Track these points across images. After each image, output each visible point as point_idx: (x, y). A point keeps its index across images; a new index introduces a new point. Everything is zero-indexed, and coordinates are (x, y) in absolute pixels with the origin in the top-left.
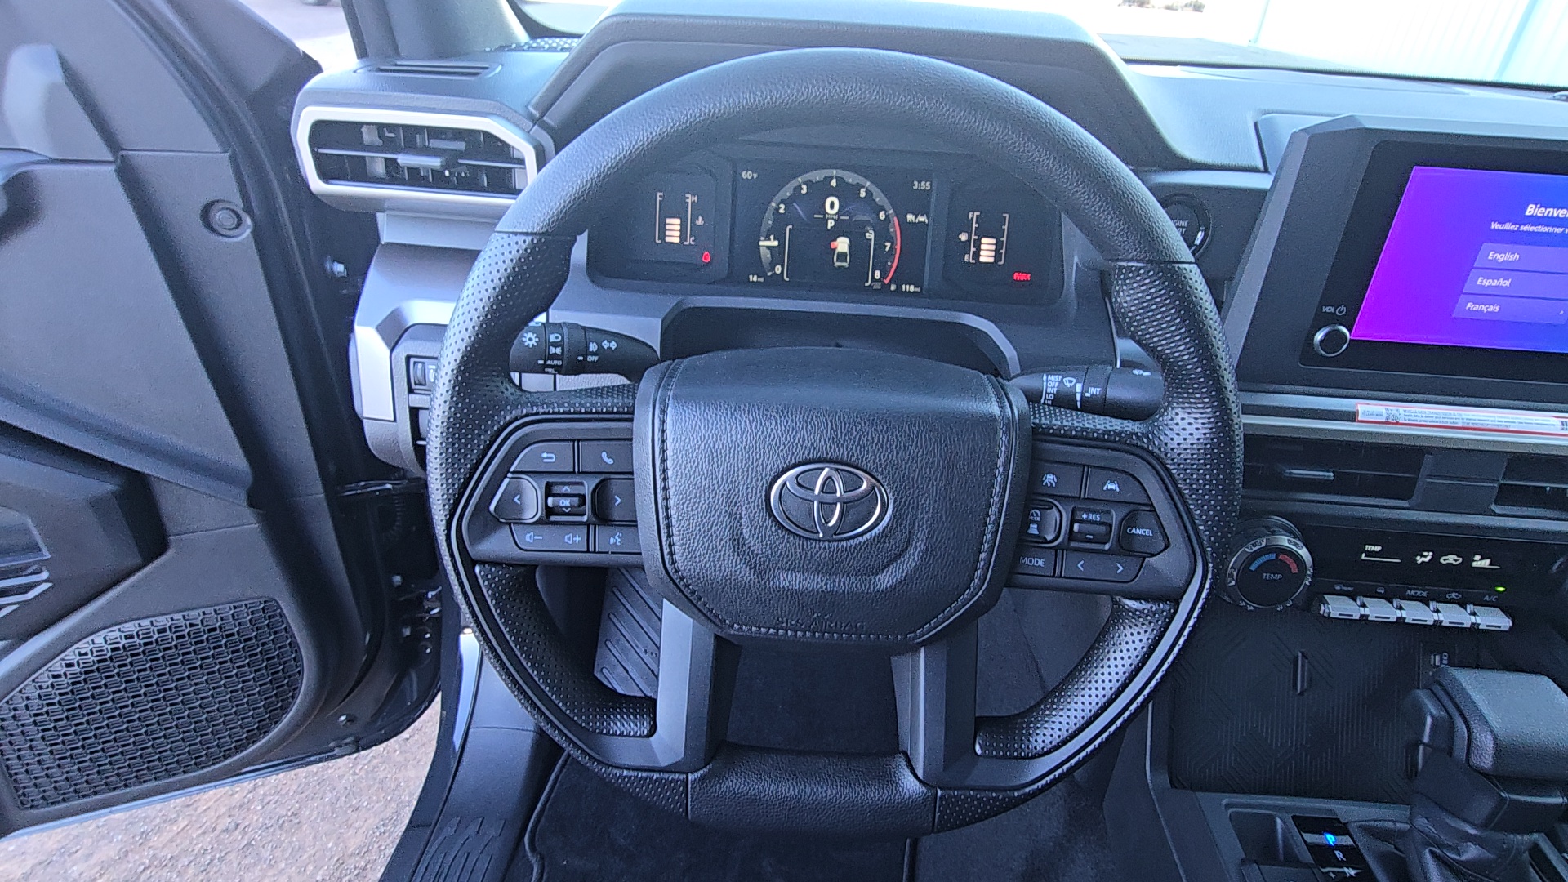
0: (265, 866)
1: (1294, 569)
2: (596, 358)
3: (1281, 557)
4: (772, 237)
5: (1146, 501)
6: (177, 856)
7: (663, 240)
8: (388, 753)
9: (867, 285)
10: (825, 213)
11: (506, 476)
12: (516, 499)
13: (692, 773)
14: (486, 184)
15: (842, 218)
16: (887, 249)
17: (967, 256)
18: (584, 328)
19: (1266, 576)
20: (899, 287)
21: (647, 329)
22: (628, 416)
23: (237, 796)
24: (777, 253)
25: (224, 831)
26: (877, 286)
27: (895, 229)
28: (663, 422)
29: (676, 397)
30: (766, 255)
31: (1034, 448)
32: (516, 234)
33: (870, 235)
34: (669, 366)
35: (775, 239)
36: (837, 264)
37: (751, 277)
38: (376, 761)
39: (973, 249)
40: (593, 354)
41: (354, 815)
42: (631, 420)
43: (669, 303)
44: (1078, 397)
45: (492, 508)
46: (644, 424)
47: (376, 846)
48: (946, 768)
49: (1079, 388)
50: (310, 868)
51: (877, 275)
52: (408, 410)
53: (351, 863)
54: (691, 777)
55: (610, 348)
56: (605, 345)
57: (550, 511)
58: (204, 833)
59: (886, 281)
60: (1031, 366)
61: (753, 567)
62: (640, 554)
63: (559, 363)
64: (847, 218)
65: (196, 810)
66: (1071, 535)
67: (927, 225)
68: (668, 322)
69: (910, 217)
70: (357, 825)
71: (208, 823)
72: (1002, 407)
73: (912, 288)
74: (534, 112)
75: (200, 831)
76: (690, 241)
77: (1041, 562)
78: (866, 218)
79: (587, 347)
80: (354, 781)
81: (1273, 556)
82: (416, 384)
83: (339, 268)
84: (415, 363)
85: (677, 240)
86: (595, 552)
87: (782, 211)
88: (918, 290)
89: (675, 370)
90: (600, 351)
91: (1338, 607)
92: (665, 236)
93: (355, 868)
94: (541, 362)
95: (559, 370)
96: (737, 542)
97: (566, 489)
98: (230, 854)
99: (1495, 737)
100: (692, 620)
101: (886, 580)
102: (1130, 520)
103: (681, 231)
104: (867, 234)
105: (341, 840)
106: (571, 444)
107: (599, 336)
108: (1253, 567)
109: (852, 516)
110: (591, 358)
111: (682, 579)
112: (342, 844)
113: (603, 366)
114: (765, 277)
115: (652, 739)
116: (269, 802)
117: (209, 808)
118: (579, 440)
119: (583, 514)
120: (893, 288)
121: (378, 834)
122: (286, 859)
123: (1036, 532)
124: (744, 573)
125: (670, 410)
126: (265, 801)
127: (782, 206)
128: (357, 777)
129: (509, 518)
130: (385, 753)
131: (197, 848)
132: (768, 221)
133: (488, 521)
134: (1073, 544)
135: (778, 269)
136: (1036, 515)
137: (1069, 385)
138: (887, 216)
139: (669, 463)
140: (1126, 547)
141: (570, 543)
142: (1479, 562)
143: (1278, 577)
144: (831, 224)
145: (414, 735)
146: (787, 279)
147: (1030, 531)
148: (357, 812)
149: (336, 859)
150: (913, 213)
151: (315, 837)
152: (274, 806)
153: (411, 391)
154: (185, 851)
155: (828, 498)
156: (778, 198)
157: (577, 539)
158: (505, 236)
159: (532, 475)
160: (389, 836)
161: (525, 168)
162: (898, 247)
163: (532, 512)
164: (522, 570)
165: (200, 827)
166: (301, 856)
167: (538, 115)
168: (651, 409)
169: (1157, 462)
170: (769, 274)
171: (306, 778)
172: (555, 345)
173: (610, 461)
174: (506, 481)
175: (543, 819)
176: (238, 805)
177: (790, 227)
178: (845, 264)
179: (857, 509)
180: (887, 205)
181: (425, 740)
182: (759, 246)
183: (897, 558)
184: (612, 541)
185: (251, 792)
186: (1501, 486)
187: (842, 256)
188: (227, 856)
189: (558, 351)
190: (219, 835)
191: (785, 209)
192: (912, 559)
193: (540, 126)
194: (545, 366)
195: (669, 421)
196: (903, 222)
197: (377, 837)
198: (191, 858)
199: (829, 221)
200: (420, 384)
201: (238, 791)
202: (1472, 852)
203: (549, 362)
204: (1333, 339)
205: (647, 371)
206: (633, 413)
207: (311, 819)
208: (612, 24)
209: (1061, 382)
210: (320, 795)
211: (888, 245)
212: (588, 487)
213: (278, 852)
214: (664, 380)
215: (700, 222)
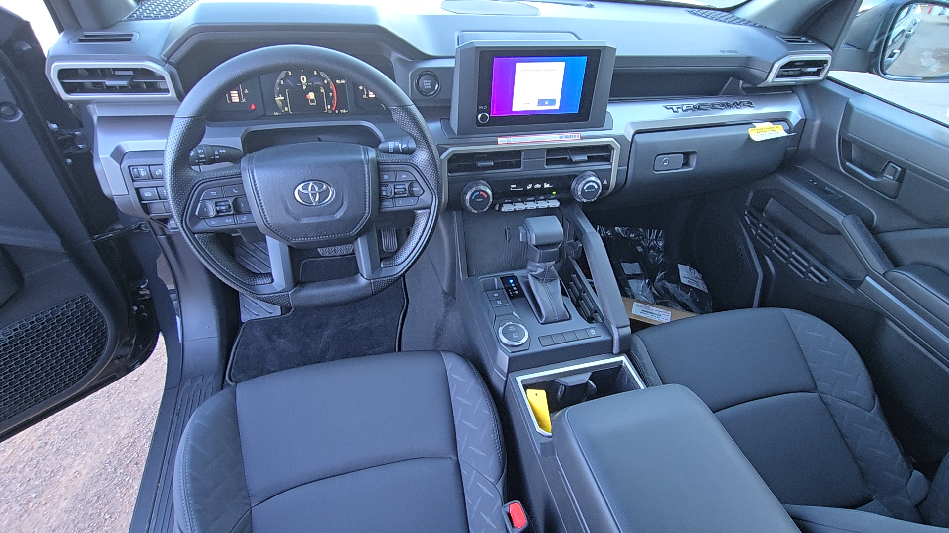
0: (73, 456)
1: (486, 196)
2: (218, 157)
3: (481, 193)
4: (280, 95)
5: (415, 179)
6: (14, 465)
7: (231, 101)
8: (127, 389)
9: (325, 111)
10: (301, 83)
11: (199, 202)
12: (205, 209)
13: (289, 291)
14: (145, 88)
15: (309, 84)
16: (331, 95)
17: (364, 96)
18: (211, 146)
19: (478, 200)
20: (339, 111)
21: (235, 142)
22: (239, 175)
23: (39, 430)
24: (284, 102)
25: (39, 448)
26: (330, 111)
27: (332, 87)
28: (253, 175)
29: (256, 167)
30: (279, 103)
31: (378, 167)
32: (185, 118)
33: (323, 91)
34: (250, 157)
35: (282, 96)
36: (311, 104)
37: (275, 113)
38: (121, 395)
39: (366, 92)
40: (217, 155)
41: (119, 421)
42: (241, 177)
43: (242, 130)
44: (401, 149)
45: (197, 214)
46: (246, 178)
47: (137, 431)
48: (372, 273)
49: (400, 145)
50: (101, 450)
51: (329, 107)
52: (134, 189)
53: (126, 442)
54: (289, 293)
55: (223, 152)
56: (221, 151)
57: (218, 212)
58: (26, 451)
59: (333, 109)
60: (388, 139)
61: (294, 218)
62: (255, 222)
63: (204, 160)
64: (311, 84)
65: (15, 442)
66: (395, 194)
67: (345, 84)
68: (243, 139)
69: (338, 82)
70: (122, 425)
71: (27, 447)
72: (365, 156)
73: (344, 111)
74: (164, 58)
75: (23, 451)
76: (244, 100)
77: (389, 203)
78: (319, 83)
79: (214, 154)
80: (111, 406)
81: (478, 193)
82: (135, 178)
83: (55, 126)
84: (133, 169)
85: (238, 100)
86: (238, 224)
87: (282, 83)
88: (347, 111)
89: (253, 157)
90: (220, 154)
91: (506, 208)
92: (232, 99)
93: (129, 443)
94: (197, 161)
95: (204, 163)
96: (287, 210)
97: (222, 203)
98: (48, 457)
99: (535, 234)
100: (278, 241)
101: (338, 215)
102: (411, 186)
103: (238, 96)
104: (321, 90)
105: (115, 434)
106: (220, 188)
107: (218, 148)
108: (473, 198)
109: (322, 197)
110: (216, 157)
111: (271, 226)
112: (116, 436)
113: (223, 159)
114: (281, 112)
115: (273, 284)
116: (62, 428)
117: (23, 440)
118: (223, 186)
119: (231, 211)
120: (337, 111)
121: (136, 426)
122: (85, 450)
123: (385, 194)
124: (291, 220)
125: (254, 171)
126: (59, 429)
127: (282, 81)
128: (112, 404)
129: (204, 216)
130: (125, 389)
131: (26, 459)
132: (277, 89)
133: (195, 219)
134: (397, 196)
135: (286, 109)
136: (383, 188)
137: (397, 145)
138: (328, 82)
139: (258, 189)
140: (412, 194)
141: (228, 222)
142: (547, 185)
143: (481, 200)
144: (305, 87)
145: (140, 377)
146: (291, 113)
147: (383, 194)
148: (120, 419)
149: (115, 442)
150: (339, 80)
151: (98, 436)
152: (66, 429)
153: (134, 181)
154: (19, 462)
155: (313, 192)
156: (279, 78)
157: (230, 220)
158: (181, 119)
159: (210, 200)
160: (143, 425)
161: (166, 82)
162: (335, 95)
163: (212, 213)
164: (211, 235)
165: (23, 450)
166: (93, 446)
167: (166, 59)
168: (247, 172)
169: (416, 167)
170: (283, 111)
171: (80, 412)
172: (201, 154)
173: (236, 192)
174: (200, 204)
175: (233, 370)
176: (42, 434)
177: (287, 90)
178: (315, 104)
179: (324, 195)
180: (327, 77)
181: (147, 378)
182: (275, 101)
183: (340, 207)
184: (243, 219)
185: (48, 426)
186: (547, 159)
187: (312, 101)
188: (47, 458)
189: (203, 156)
190: (37, 450)
191: (284, 83)
192: (345, 207)
193: (169, 64)
194: (199, 162)
195: (255, 175)
196: (335, 83)
197: (136, 427)
198: (24, 464)
199: (304, 86)
200: (138, 177)
201: (39, 428)
202: (540, 271)
203: (200, 161)
204: (484, 117)
205: (242, 159)
206: (241, 174)
207: (93, 429)
208: (195, 27)
209: (395, 144)
210: (93, 417)
211: (331, 94)
212: (230, 202)
213: (78, 448)
214: (250, 161)
215: (246, 91)
